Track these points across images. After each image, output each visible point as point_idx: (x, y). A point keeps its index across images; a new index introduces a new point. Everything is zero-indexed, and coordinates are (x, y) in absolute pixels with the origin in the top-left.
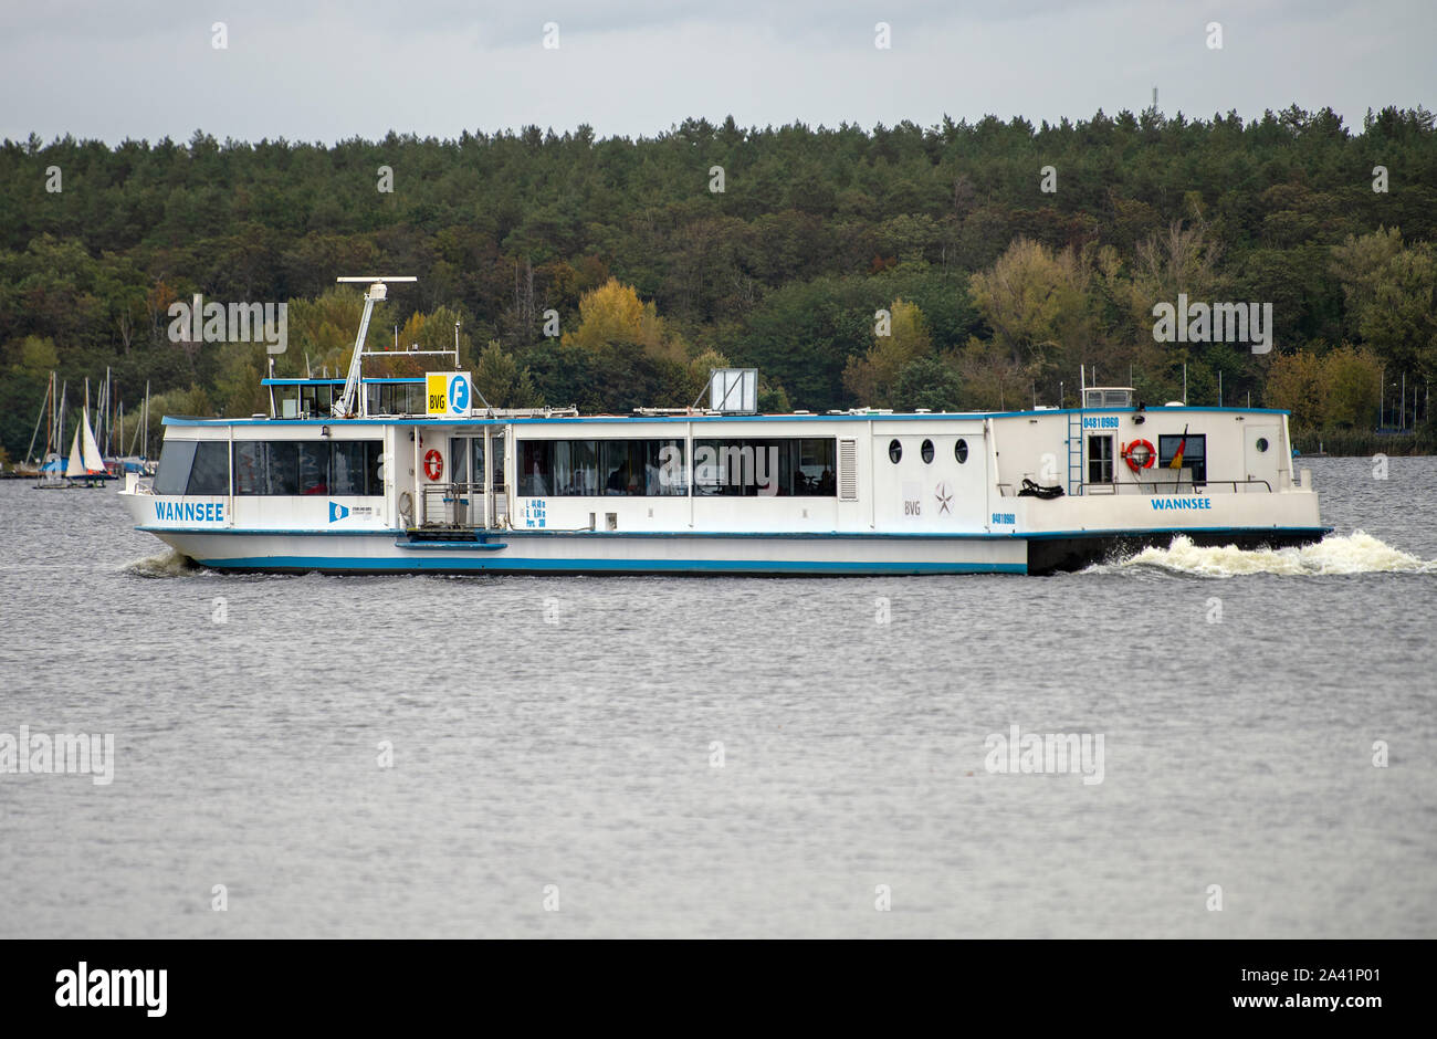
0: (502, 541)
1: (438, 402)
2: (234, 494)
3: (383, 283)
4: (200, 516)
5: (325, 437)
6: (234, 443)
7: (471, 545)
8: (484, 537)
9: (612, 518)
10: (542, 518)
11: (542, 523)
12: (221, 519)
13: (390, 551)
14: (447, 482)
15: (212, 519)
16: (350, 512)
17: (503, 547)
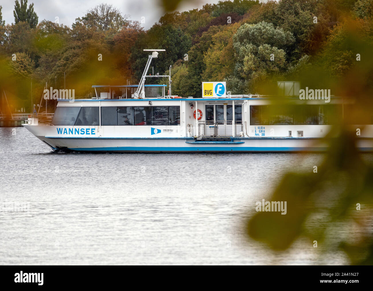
0: (242, 141)
1: (209, 92)
2: (101, 125)
3: (157, 51)
4: (83, 133)
5: (149, 105)
6: (101, 107)
7: (229, 142)
8: (233, 139)
9: (300, 133)
10: (263, 133)
11: (264, 134)
12: (94, 134)
13: (183, 145)
14: (204, 120)
15: (89, 134)
16: (162, 131)
17: (243, 143)
